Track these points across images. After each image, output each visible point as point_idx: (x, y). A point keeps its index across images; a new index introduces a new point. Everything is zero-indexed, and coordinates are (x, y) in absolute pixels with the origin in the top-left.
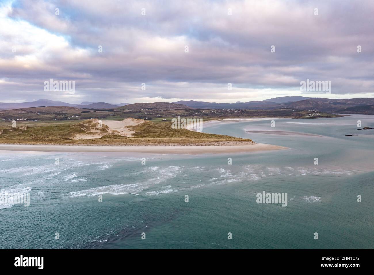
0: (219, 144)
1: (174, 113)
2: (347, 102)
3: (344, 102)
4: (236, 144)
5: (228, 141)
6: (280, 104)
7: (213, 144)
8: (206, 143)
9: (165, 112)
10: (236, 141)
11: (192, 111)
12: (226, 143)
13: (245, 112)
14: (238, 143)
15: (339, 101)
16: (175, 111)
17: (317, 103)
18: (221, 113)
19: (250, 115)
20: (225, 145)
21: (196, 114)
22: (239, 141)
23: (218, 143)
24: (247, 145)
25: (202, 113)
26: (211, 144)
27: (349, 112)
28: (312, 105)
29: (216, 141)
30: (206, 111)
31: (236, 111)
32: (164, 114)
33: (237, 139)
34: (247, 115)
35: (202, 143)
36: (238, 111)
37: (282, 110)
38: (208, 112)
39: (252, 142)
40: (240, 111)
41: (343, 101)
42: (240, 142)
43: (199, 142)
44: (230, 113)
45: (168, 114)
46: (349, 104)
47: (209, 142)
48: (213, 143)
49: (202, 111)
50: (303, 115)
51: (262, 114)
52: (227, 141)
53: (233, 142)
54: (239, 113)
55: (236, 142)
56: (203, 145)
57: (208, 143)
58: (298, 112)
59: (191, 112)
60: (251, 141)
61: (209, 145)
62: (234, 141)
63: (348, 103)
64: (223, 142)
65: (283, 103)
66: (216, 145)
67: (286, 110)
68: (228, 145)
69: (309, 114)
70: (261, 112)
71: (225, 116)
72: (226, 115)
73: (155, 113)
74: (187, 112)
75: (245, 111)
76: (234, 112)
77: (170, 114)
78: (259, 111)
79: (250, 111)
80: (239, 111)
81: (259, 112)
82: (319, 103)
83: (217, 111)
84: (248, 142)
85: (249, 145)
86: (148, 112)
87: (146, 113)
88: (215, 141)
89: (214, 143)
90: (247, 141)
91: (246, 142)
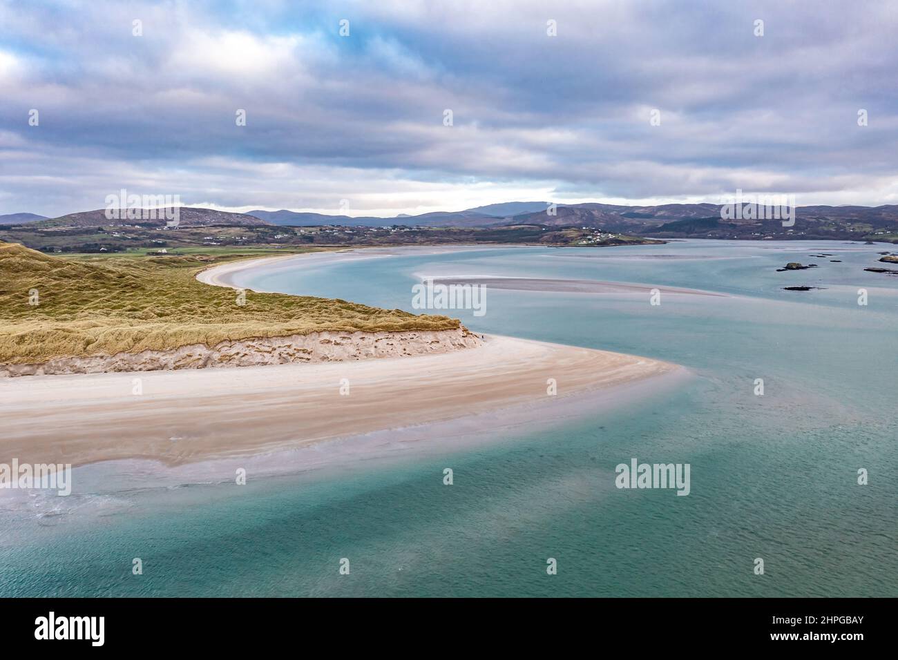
0: (268, 358)
1: (211, 235)
2: (656, 212)
3: (651, 212)
4: (372, 350)
5: (326, 336)
6: (503, 218)
7: (230, 358)
8: (184, 352)
9: (185, 232)
10: (372, 331)
11: (266, 230)
12: (311, 343)
13: (420, 232)
14: (383, 341)
15: (636, 211)
16: (215, 231)
17: (592, 214)
18: (353, 234)
19: (431, 241)
20: (306, 356)
21: (279, 236)
22: (389, 329)
23: (265, 346)
24: (434, 352)
25: (296, 234)
26: (216, 356)
27: (671, 233)
28: (581, 218)
29: (253, 338)
30: (311, 229)
31: (394, 229)
32: (176, 238)
33: (383, 321)
34: (425, 239)
35: (155, 355)
36: (401, 229)
37: (513, 227)
38: (314, 231)
39: (460, 332)
40: (405, 230)
41: (647, 212)
42: (398, 336)
43: (138, 345)
44: (377, 235)
45: (192, 237)
46: (661, 217)
47: (207, 344)
48: (233, 351)
49: (296, 229)
50: (572, 239)
51: (463, 237)
52: (319, 332)
53: (356, 338)
54: (402, 235)
55: (371, 338)
56: (162, 367)
57: (201, 351)
58: (558, 233)
59: (261, 232)
60: (454, 326)
61: (205, 365)
62: (364, 330)
63: (659, 214)
64: (297, 342)
65: (509, 217)
66: (251, 364)
67: (523, 228)
68: (324, 358)
69: (587, 235)
70: (461, 232)
71: (361, 243)
72: (365, 241)
73: (147, 234)
74: (252, 231)
75: (418, 230)
76: (388, 232)
77: (196, 237)
78: (455, 231)
79: (432, 231)
80: (403, 229)
81: (455, 233)
82: (595, 213)
83: (342, 231)
84: (441, 335)
85: (445, 350)
86: (127, 232)
87: (117, 235)
88: (248, 339)
89: (238, 348)
90: (436, 329)
91: (429, 337)
